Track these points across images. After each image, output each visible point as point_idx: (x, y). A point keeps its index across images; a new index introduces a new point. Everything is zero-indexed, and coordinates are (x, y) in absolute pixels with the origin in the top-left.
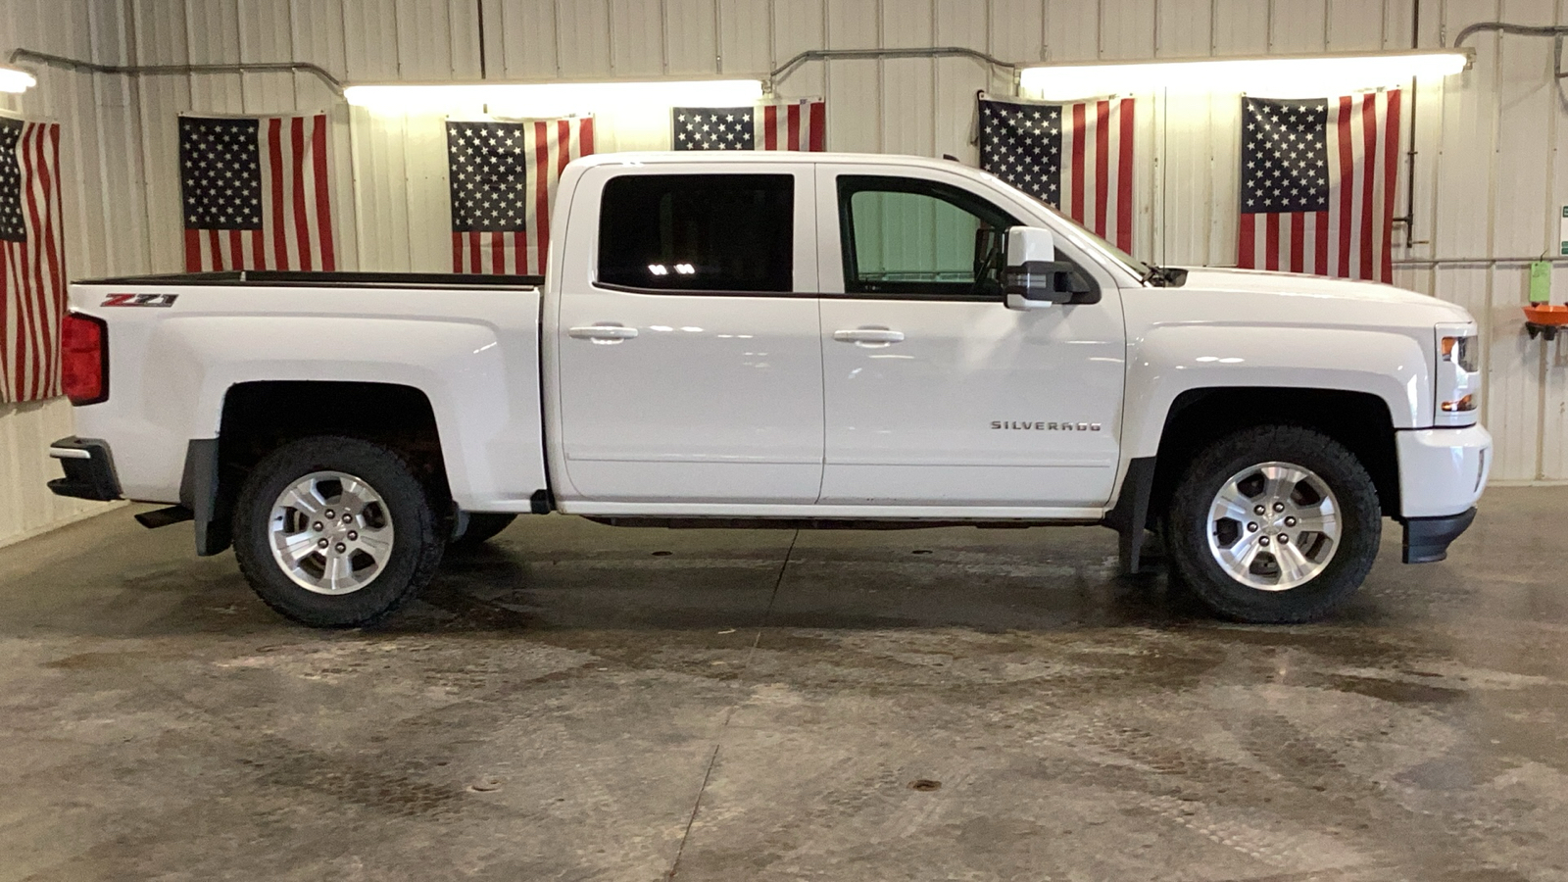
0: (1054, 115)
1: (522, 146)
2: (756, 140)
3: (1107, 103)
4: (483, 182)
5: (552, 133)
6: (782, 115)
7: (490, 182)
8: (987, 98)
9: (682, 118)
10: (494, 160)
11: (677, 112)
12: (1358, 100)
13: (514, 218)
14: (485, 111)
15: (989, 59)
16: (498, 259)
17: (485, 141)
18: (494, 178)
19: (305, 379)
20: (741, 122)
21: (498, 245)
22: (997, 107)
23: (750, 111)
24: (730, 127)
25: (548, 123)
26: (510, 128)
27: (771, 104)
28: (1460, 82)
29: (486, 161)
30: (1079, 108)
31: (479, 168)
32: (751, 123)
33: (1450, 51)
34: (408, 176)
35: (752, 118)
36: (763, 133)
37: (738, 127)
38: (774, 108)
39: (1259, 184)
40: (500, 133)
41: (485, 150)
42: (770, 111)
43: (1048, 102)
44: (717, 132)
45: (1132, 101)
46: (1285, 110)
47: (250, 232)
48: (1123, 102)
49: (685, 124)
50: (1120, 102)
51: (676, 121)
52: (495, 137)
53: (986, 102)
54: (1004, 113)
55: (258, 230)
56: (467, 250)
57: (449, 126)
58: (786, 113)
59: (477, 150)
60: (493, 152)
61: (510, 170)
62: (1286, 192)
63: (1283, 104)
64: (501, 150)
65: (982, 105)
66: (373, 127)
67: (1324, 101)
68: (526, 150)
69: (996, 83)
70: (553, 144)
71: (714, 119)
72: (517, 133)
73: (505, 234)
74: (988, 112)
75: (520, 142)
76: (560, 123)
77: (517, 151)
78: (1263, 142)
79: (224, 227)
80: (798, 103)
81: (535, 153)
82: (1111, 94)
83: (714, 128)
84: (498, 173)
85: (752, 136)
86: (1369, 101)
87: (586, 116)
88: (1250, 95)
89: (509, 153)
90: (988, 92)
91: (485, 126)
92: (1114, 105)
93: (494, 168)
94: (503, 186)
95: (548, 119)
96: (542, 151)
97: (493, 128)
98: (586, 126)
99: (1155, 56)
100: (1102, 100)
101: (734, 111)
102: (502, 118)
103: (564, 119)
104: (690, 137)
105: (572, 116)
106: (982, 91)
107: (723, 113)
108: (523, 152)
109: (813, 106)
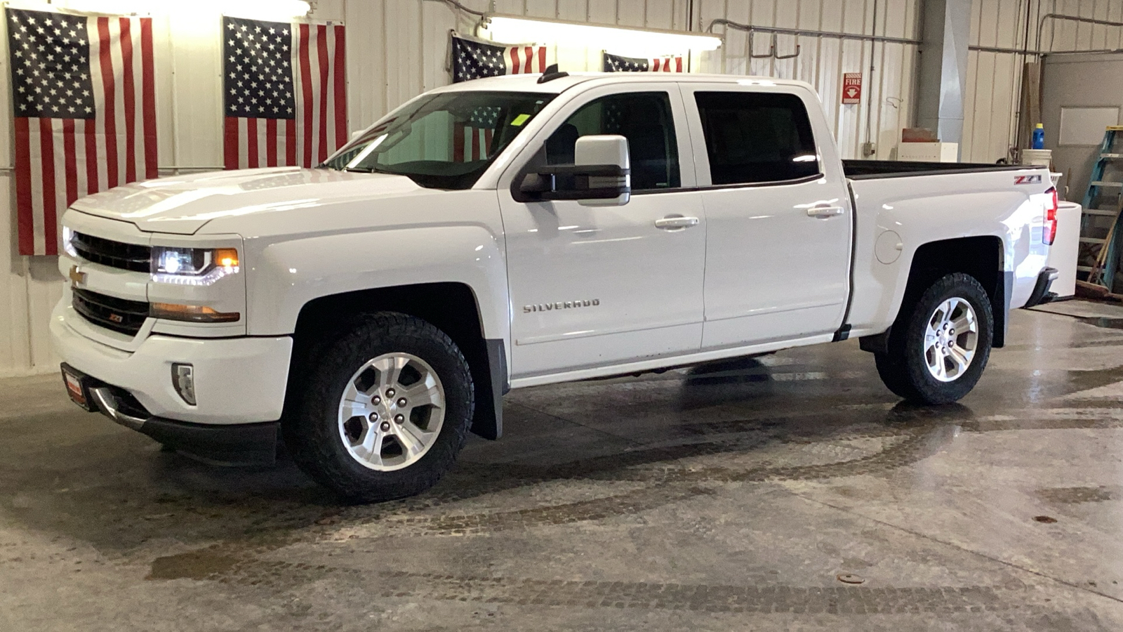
0: (499, 54)
1: (86, 38)
2: (292, 52)
3: (530, 48)
4: (48, 69)
5: (114, 29)
6: (313, 32)
7: (54, 70)
8: (458, 36)
9: (231, 27)
10: (58, 49)
11: (227, 21)
12: (662, 63)
13: (83, 106)
15: (458, 6)
16: (69, 144)
17: (49, 30)
18: (59, 67)
20: (281, 35)
21: (69, 131)
22: (463, 43)
23: (288, 26)
24: (272, 39)
25: (111, 19)
26: (72, 20)
27: (304, 22)
29: (50, 49)
30: (514, 50)
31: (42, 56)
32: (289, 37)
35: (290, 32)
36: (298, 47)
37: (279, 40)
38: (307, 26)
40: (64, 24)
41: (49, 40)
42: (304, 28)
43: (495, 43)
44: (261, 41)
46: (627, 64)
48: (541, 48)
49: (234, 32)
50: (538, 49)
51: (226, 29)
52: (60, 27)
53: (458, 39)
54: (469, 49)
57: (9, 12)
58: (316, 32)
59: (41, 39)
60: (58, 41)
61: (75, 60)
63: (625, 60)
64: (66, 41)
65: (455, 41)
67: (646, 61)
68: (91, 43)
69: (462, 25)
70: (116, 38)
71: (258, 30)
72: (80, 26)
73: (76, 121)
74: (459, 46)
75: (83, 34)
76: (122, 20)
77: (82, 42)
80: (325, 24)
81: (98, 45)
82: (534, 42)
83: (258, 38)
84: (63, 62)
85: (290, 48)
86: (667, 62)
87: (145, 16)
88: (609, 52)
89: (74, 44)
90: (458, 31)
91: (50, 15)
92: (535, 50)
93: (59, 57)
94: (68, 76)
95: (111, 15)
96: (105, 44)
97: (57, 18)
98: (146, 26)
99: (556, 18)
100: (529, 46)
101: (276, 25)
102: (67, 10)
103: (125, 16)
104: (239, 43)
105: (133, 14)
106: (452, 30)
107: (265, 26)
108: (87, 44)
109: (336, 27)
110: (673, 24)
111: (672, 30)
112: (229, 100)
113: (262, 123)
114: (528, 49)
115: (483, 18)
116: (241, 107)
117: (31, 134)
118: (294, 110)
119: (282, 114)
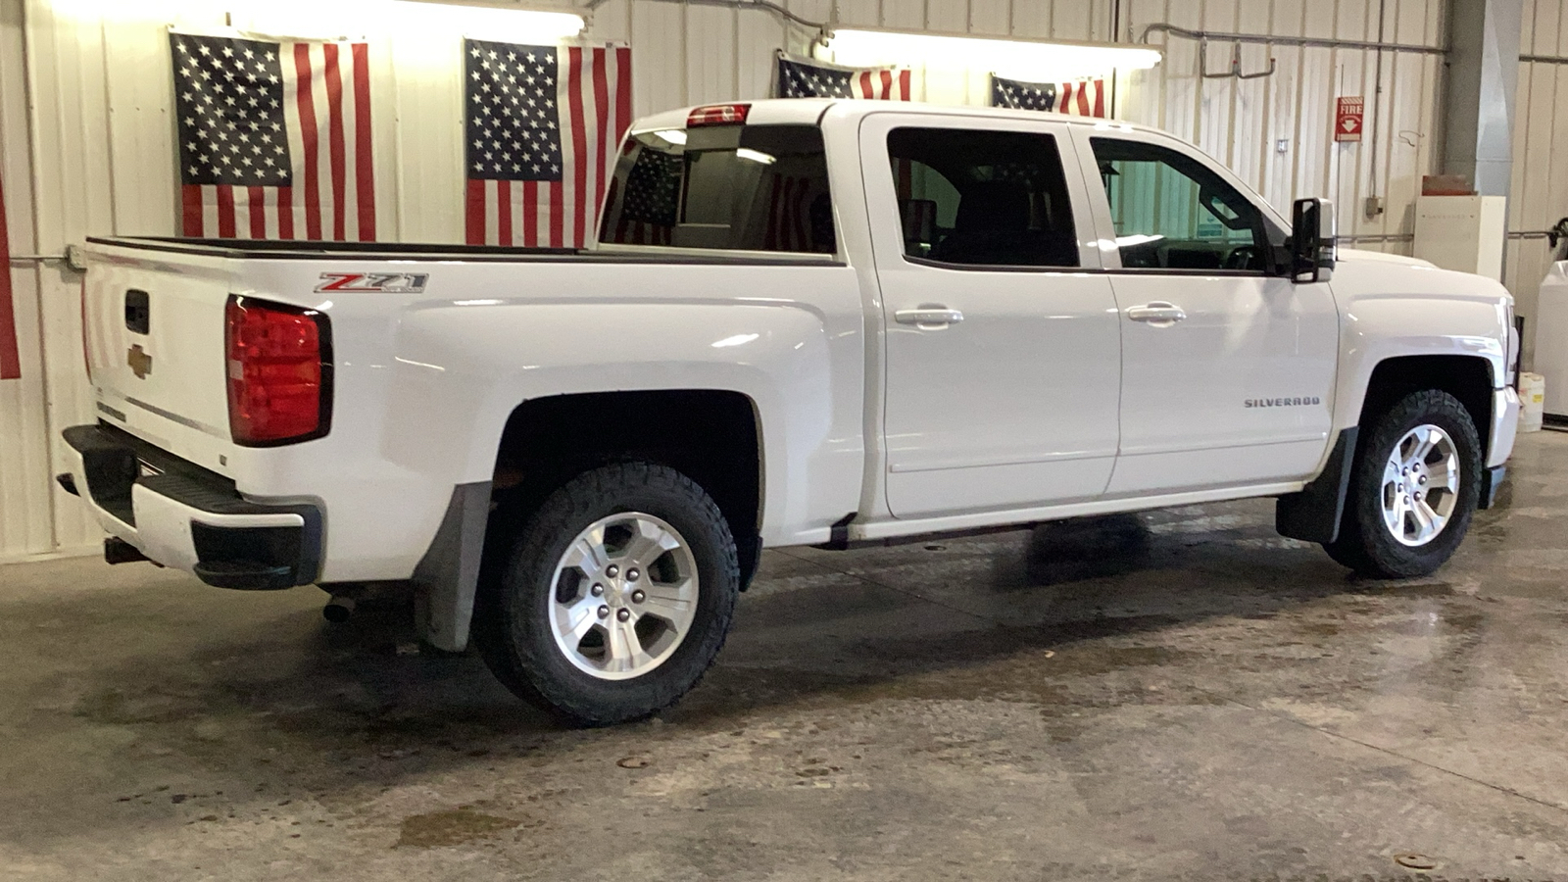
0: (844, 81)
1: (279, 74)
2: (559, 86)
3: (888, 72)
4: (227, 118)
5: (317, 60)
6: (587, 58)
7: (236, 118)
8: (788, 58)
9: (475, 53)
10: (241, 89)
11: (470, 45)
12: (1075, 88)
13: (275, 168)
14: (229, 23)
15: (787, 15)
16: (257, 222)
17: (229, 63)
18: (242, 114)
19: (614, 389)
20: (544, 64)
21: (256, 203)
22: (797, 70)
23: (553, 51)
24: (531, 69)
25: (311, 46)
26: (260, 48)
27: (575, 45)
28: (1140, 77)
29: (230, 90)
30: (866, 76)
31: (220, 99)
32: (555, 65)
34: (112, 106)
35: (555, 59)
36: (567, 79)
37: (540, 70)
38: (579, 50)
40: (249, 54)
41: (229, 76)
42: (575, 52)
43: (839, 66)
44: (516, 73)
45: (909, 72)
46: (1025, 92)
48: (903, 72)
49: (480, 60)
50: (899, 73)
51: (468, 57)
52: (243, 59)
53: (788, 63)
54: (803, 75)
57: (174, 39)
58: (591, 57)
59: (217, 76)
60: (240, 79)
61: (264, 104)
63: (1024, 86)
64: (252, 78)
65: (783, 65)
66: (58, 34)
67: (1052, 86)
68: (285, 80)
69: (792, 43)
70: (319, 73)
71: (512, 57)
72: (270, 56)
73: (266, 189)
74: (788, 73)
75: (275, 67)
76: (327, 47)
77: (273, 79)
80: (603, 46)
81: (295, 83)
82: (893, 64)
83: (512, 69)
84: (247, 107)
85: (555, 82)
86: (1083, 87)
87: (359, 41)
88: (1000, 75)
89: (262, 82)
90: (787, 51)
91: (229, 42)
92: (895, 75)
93: (241, 101)
94: (254, 126)
95: (312, 41)
96: (304, 81)
97: (240, 47)
98: (360, 54)
99: (925, 29)
100: (886, 69)
101: (536, 50)
102: (251, 34)
103: (332, 42)
104: (486, 76)
105: (343, 39)
106: (779, 50)
107: (524, 51)
108: (281, 81)
109: (619, 51)
110: (1091, 32)
111: (1090, 42)
112: (472, 155)
113: (517, 188)
114: (885, 74)
115: (823, 32)
116: (488, 165)
117: (205, 207)
118: (561, 169)
119: (546, 174)
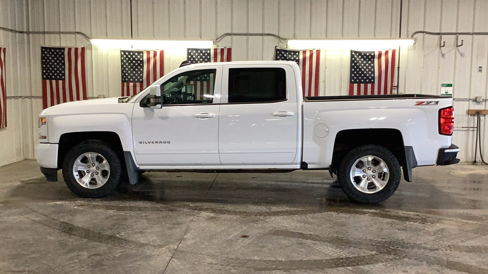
0: (297, 54)
2: (211, 58)
3: (312, 51)
4: (131, 68)
5: (152, 55)
6: (219, 51)
7: (133, 68)
8: (278, 48)
9: (190, 51)
10: (134, 62)
11: (188, 49)
12: (383, 52)
13: (140, 79)
14: (132, 47)
15: (279, 37)
16: (135, 91)
17: (132, 56)
18: (134, 67)
20: (207, 53)
21: (135, 86)
22: (281, 51)
23: (210, 50)
24: (204, 54)
25: (151, 52)
26: (139, 53)
27: (216, 48)
28: (413, 48)
29: (132, 62)
30: (304, 52)
31: (130, 64)
33: (410, 39)
34: (109, 66)
35: (210, 52)
36: (213, 56)
37: (206, 54)
39: (355, 75)
40: (136, 54)
41: (132, 59)
42: (216, 50)
43: (295, 50)
44: (200, 55)
45: (320, 50)
46: (363, 54)
47: (61, 81)
48: (317, 50)
49: (191, 53)
50: (316, 51)
51: (188, 52)
54: (283, 53)
55: (64, 80)
56: (125, 88)
57: (121, 51)
58: (220, 51)
59: (129, 59)
60: (134, 59)
61: (139, 65)
62: (363, 78)
63: (362, 52)
64: (136, 59)
65: (277, 50)
66: (99, 51)
67: (374, 52)
68: (144, 59)
69: (281, 44)
70: (152, 57)
71: (199, 52)
72: (141, 54)
73: (137, 83)
74: (278, 52)
75: (142, 57)
76: (154, 51)
77: (141, 59)
78: (357, 63)
79: (54, 79)
80: (224, 48)
81: (146, 60)
82: (314, 48)
83: (199, 54)
86: (387, 53)
87: (162, 50)
88: (353, 50)
89: (139, 60)
90: (278, 47)
91: (132, 52)
93: (134, 64)
94: (137, 70)
95: (151, 50)
96: (148, 60)
97: (134, 52)
98: (162, 53)
99: (326, 38)
100: (311, 50)
101: (205, 50)
102: (137, 50)
103: (155, 50)
104: (192, 57)
105: (158, 50)
106: (277, 46)
107: (202, 50)
108: (143, 60)
109: (228, 49)
110: (391, 34)
111: (391, 38)
